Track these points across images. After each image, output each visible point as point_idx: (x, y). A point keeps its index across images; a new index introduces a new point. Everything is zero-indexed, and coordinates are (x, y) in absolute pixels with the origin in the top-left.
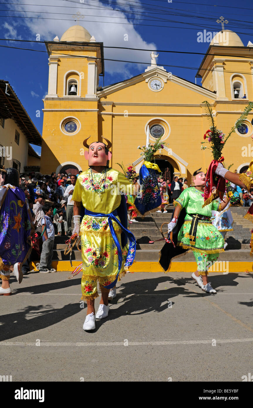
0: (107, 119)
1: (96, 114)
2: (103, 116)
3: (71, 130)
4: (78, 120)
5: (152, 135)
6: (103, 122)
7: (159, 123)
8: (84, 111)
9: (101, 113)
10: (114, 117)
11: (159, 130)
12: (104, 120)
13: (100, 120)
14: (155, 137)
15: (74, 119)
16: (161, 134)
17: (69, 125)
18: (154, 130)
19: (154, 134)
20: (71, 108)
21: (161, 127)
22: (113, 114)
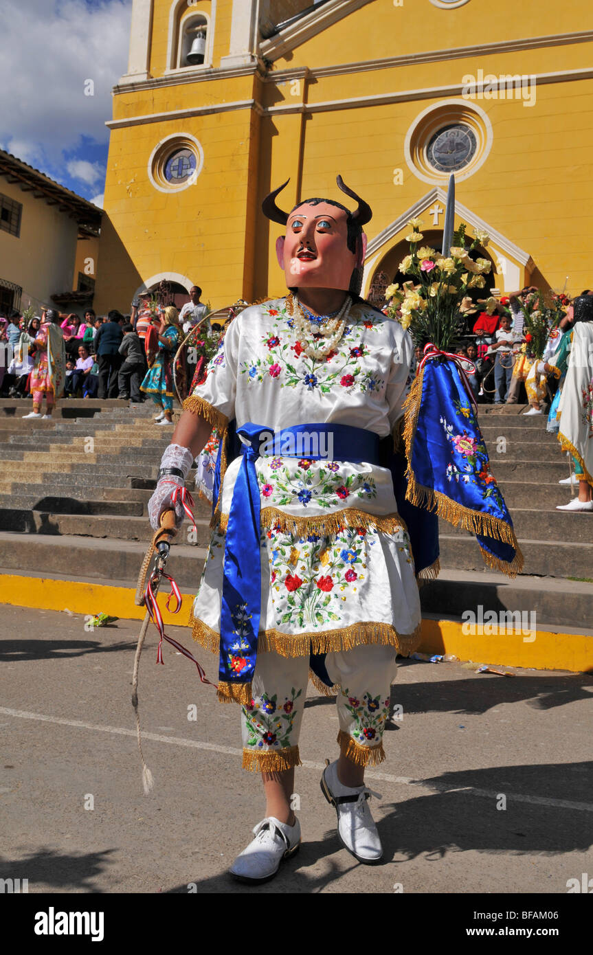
0: (286, 127)
1: (246, 114)
2: (276, 120)
3: (180, 177)
4: (198, 143)
5: (433, 164)
6: (275, 139)
7: (460, 117)
8: (213, 111)
9: (270, 109)
10: (311, 118)
11: (459, 141)
12: (276, 133)
13: (263, 132)
14: (442, 169)
15: (187, 142)
16: (463, 157)
17: (175, 162)
18: (442, 144)
19: (439, 159)
20: (181, 108)
21: (465, 131)
22: (305, 108)
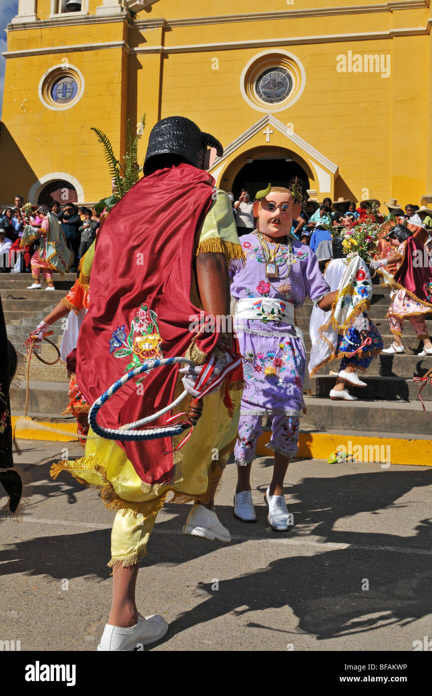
0: (149, 64)
1: (118, 53)
2: (140, 57)
3: (64, 98)
4: (79, 73)
5: (261, 96)
6: (139, 71)
7: (279, 63)
8: (92, 48)
9: (136, 49)
10: (167, 57)
11: (279, 80)
12: (141, 67)
13: (131, 66)
14: (267, 101)
15: (70, 71)
16: (283, 92)
17: (60, 86)
18: (266, 82)
19: (265, 93)
20: (64, 45)
21: (284, 73)
22: (163, 50)
